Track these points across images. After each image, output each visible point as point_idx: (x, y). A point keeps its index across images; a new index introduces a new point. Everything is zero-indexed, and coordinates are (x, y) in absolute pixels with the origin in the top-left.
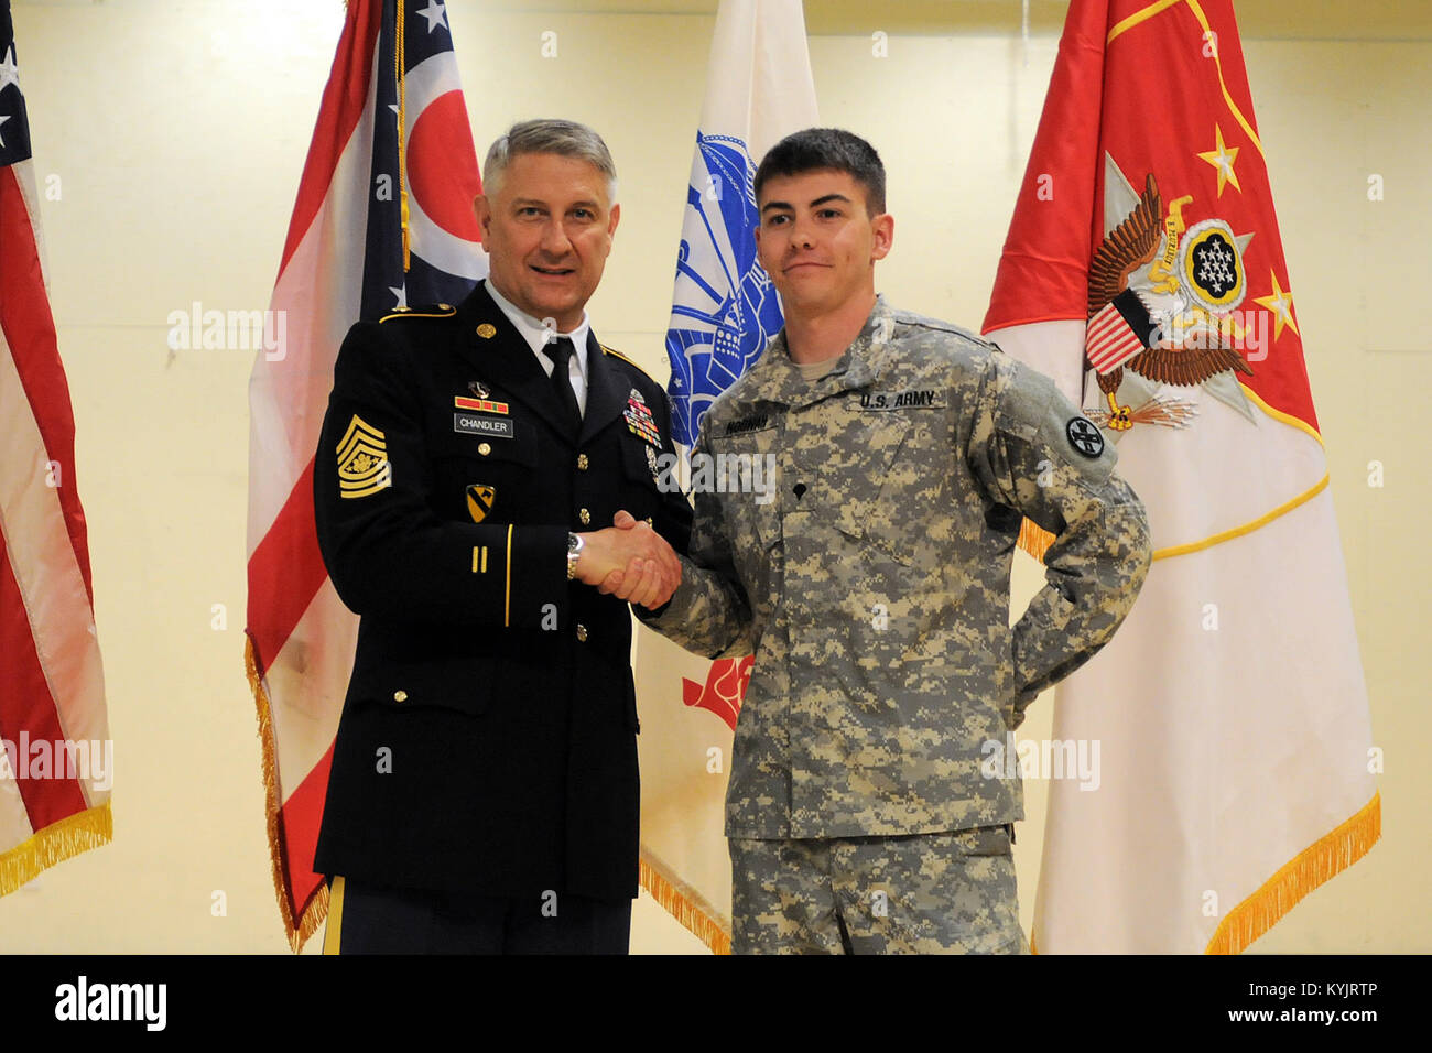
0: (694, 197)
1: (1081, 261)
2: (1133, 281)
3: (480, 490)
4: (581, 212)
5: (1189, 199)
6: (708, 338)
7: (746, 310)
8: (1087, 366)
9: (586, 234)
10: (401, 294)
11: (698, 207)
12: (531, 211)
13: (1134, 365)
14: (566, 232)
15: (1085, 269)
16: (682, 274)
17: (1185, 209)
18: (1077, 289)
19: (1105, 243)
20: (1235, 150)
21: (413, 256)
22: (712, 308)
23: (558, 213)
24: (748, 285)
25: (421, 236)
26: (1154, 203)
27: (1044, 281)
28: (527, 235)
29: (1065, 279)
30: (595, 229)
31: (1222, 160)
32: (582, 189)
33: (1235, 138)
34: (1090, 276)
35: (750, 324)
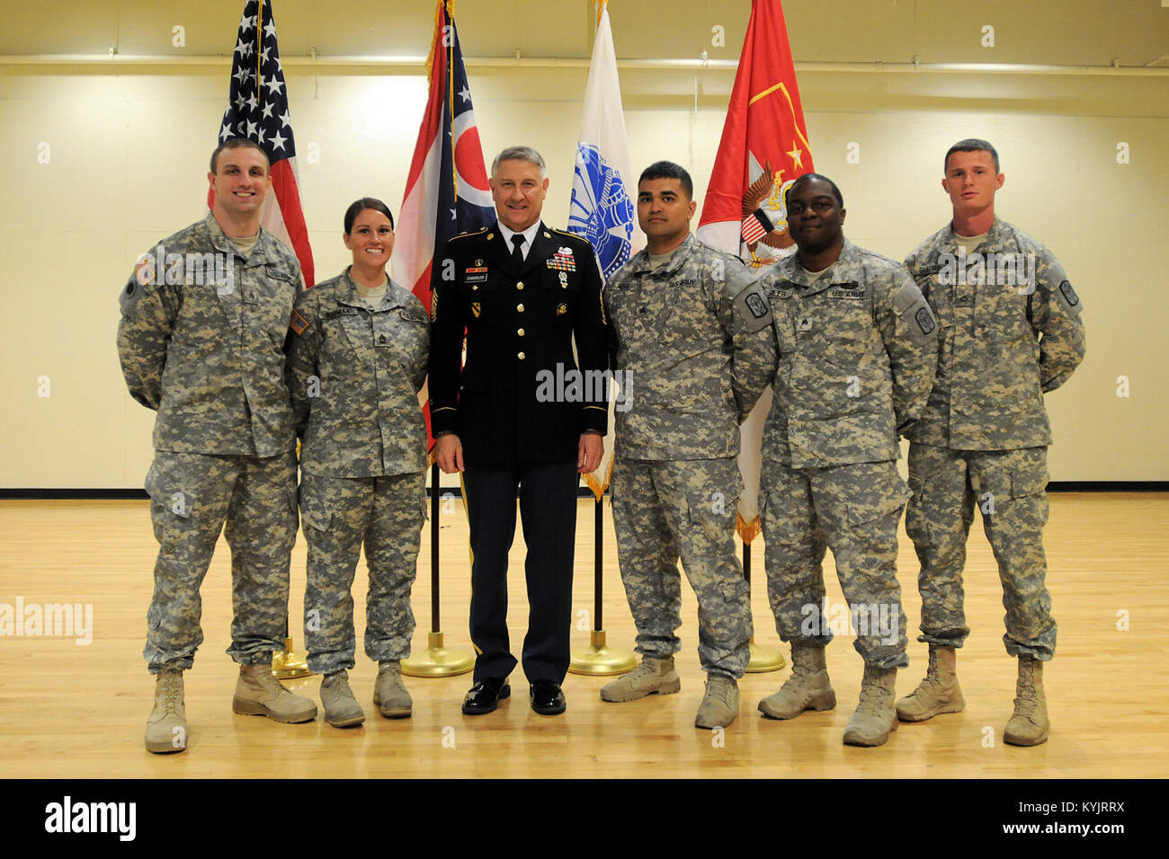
0: (577, 170)
1: (738, 195)
2: (761, 205)
3: (475, 304)
4: (528, 183)
5: (783, 171)
6: (584, 230)
7: (598, 217)
8: (742, 240)
9: (531, 192)
10: (454, 212)
11: (579, 174)
12: (508, 184)
13: (762, 240)
14: (521, 190)
15: (741, 199)
16: (574, 203)
17: (782, 175)
18: (738, 208)
19: (749, 189)
20: (801, 151)
21: (458, 197)
22: (586, 217)
23: (518, 184)
24: (599, 207)
25: (462, 188)
26: (769, 172)
27: (724, 204)
28: (506, 193)
29: (731, 203)
30: (534, 189)
31: (795, 154)
32: (529, 174)
33: (801, 146)
34: (743, 202)
35: (600, 224)
